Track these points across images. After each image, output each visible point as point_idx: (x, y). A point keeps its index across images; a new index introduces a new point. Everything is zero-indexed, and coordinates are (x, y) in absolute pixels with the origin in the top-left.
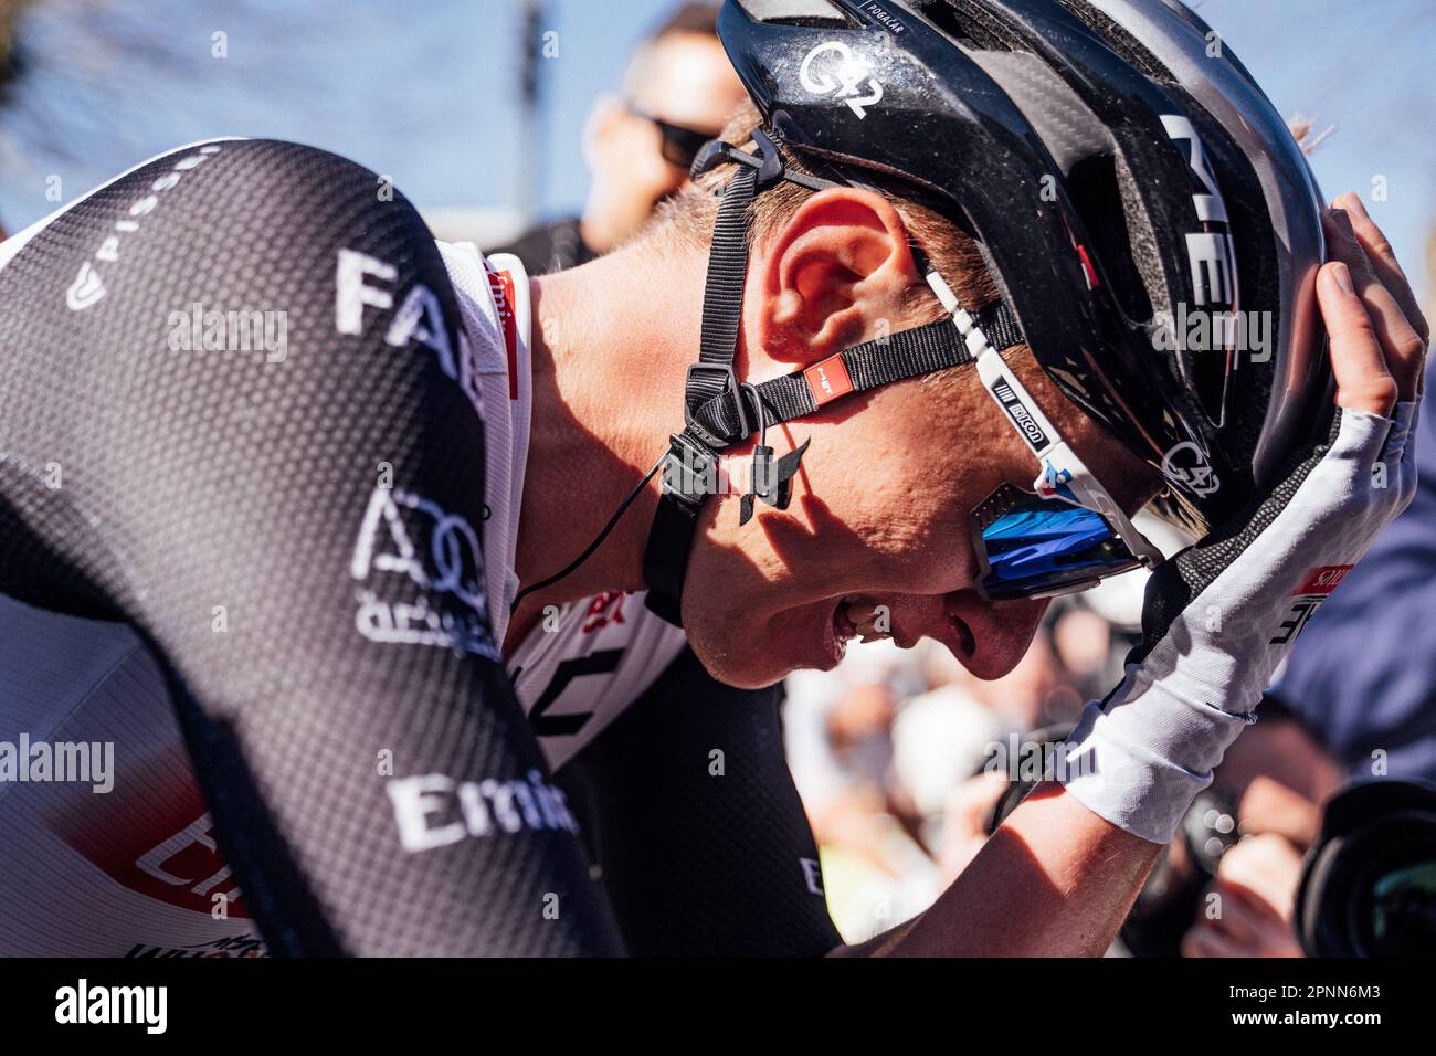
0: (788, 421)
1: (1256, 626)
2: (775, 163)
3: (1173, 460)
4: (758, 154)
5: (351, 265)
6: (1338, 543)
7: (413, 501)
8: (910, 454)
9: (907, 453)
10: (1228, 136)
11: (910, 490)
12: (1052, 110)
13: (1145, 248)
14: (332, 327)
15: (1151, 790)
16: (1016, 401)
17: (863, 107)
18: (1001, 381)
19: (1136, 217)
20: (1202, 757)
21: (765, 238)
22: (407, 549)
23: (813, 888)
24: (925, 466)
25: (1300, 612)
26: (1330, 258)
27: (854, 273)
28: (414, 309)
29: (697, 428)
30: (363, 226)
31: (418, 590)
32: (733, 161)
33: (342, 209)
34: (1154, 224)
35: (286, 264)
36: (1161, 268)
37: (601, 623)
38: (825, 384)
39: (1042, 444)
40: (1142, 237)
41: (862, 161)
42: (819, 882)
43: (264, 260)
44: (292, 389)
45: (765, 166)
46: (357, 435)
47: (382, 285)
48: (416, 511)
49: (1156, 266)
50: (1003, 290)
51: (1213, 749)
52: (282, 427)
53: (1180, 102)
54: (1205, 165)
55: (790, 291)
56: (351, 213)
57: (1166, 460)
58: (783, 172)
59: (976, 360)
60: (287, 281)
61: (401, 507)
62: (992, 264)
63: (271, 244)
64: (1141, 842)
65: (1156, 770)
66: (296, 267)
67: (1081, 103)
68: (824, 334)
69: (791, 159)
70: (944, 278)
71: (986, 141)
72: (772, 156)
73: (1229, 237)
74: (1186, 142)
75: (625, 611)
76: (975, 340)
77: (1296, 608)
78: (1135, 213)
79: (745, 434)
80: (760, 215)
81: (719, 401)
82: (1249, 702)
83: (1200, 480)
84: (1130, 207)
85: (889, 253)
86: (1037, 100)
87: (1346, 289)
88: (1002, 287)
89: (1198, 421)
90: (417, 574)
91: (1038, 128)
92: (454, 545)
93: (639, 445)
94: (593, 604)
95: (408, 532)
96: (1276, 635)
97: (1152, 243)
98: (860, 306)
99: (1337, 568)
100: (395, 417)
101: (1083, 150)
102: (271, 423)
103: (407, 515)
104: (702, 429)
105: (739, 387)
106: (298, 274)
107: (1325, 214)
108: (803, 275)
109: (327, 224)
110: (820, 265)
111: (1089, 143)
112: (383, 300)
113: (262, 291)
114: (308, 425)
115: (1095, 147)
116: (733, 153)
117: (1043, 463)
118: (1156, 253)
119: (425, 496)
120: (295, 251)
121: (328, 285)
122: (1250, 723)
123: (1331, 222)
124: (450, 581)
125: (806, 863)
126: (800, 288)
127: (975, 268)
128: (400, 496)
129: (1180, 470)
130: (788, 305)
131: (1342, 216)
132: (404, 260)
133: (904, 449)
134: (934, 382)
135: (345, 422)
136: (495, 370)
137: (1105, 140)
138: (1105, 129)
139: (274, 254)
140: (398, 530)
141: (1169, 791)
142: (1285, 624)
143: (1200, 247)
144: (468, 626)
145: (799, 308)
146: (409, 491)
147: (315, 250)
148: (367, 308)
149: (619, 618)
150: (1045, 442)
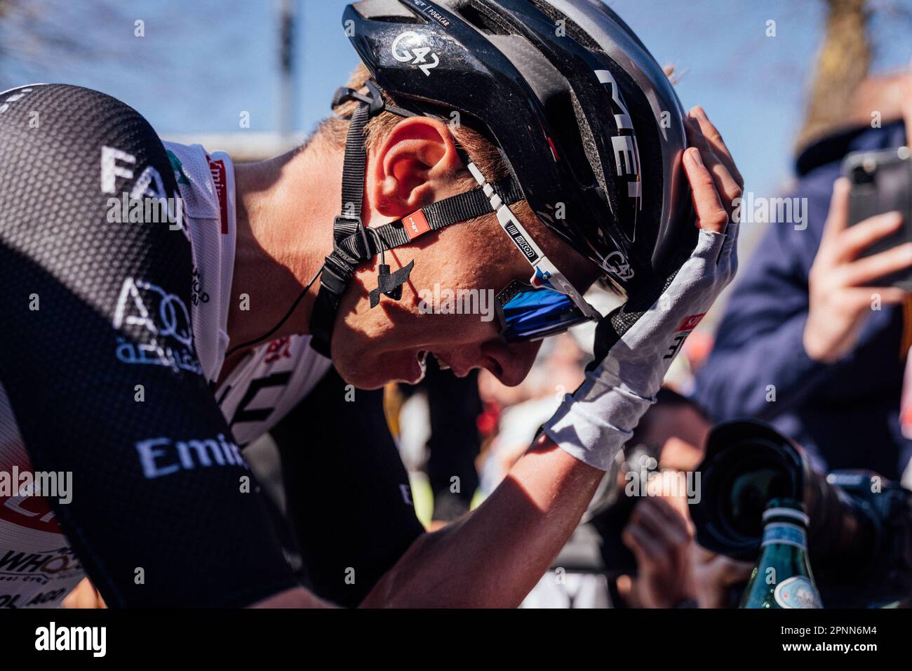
0: (394, 248)
1: (656, 350)
2: (379, 101)
3: (608, 261)
4: (369, 95)
5: (109, 155)
6: (699, 301)
7: (148, 286)
8: (459, 264)
9: (457, 263)
10: (631, 79)
11: (458, 284)
12: (534, 69)
13: (589, 145)
14: (99, 189)
15: (599, 440)
16: (519, 234)
17: (428, 69)
18: (510, 223)
19: (584, 128)
20: (626, 421)
21: (376, 144)
22: (145, 313)
23: (407, 500)
24: (467, 270)
25: (679, 341)
26: (689, 145)
27: (426, 165)
28: (146, 178)
29: (341, 252)
30: (116, 133)
31: (151, 335)
32: (355, 99)
33: (104, 123)
34: (593, 132)
35: (71, 155)
36: (598, 156)
37: (276, 357)
38: (414, 227)
39: (534, 257)
40: (587, 139)
41: (430, 100)
42: (411, 498)
43: (58, 153)
44: (76, 225)
45: (374, 102)
46: (114, 250)
47: (128, 166)
48: (148, 291)
49: (595, 155)
50: (511, 170)
51: (632, 418)
52: (71, 246)
53: (605, 62)
54: (620, 97)
55: (390, 177)
56: (109, 125)
57: (605, 261)
58: (384, 106)
59: (496, 211)
60: (71, 164)
61: (140, 290)
62: (505, 156)
63: (62, 144)
64: (594, 469)
65: (602, 429)
66: (76, 156)
67: (551, 64)
68: (411, 199)
69: (389, 98)
70: (476, 165)
71: (499, 87)
72: (378, 97)
73: (635, 137)
74: (609, 85)
75: (291, 350)
76: (495, 201)
77: (677, 339)
78: (583, 125)
79: (369, 256)
80: (372, 131)
81: (353, 238)
82: (652, 391)
83: (623, 272)
84: (580, 122)
85: (445, 152)
86: (526, 63)
87: (699, 163)
88: (511, 169)
89: (622, 239)
90: (151, 326)
91: (527, 79)
92: (173, 311)
93: (304, 260)
94: (270, 346)
95: (145, 303)
96: (666, 354)
97: (593, 142)
98: (430, 183)
99: (698, 316)
100: (136, 239)
101: (552, 91)
102: (64, 245)
103: (144, 293)
104: (344, 253)
105: (365, 229)
106: (78, 161)
107: (686, 120)
108: (396, 167)
109: (95, 132)
110: (407, 161)
111: (555, 87)
112: (128, 174)
113: (57, 170)
114: (86, 245)
115: (559, 89)
116: (355, 95)
117: (535, 268)
118: (595, 148)
119: (153, 283)
120: (76, 147)
121: (96, 166)
122: (653, 403)
123: (689, 125)
124: (171, 330)
125: (403, 488)
126: (396, 175)
127: (495, 159)
128: (139, 283)
129: (613, 267)
130: (390, 185)
131: (694, 122)
132: (140, 151)
133: (456, 261)
134: (473, 223)
135: (107, 242)
136: (210, 217)
137: (565, 85)
138: (565, 78)
139: (64, 149)
140: (139, 302)
141: (609, 441)
142: (671, 348)
143: (619, 143)
144: (181, 355)
145: (396, 187)
146: (144, 281)
147: (88, 147)
148: (118, 179)
149: (287, 354)
150: (536, 257)
